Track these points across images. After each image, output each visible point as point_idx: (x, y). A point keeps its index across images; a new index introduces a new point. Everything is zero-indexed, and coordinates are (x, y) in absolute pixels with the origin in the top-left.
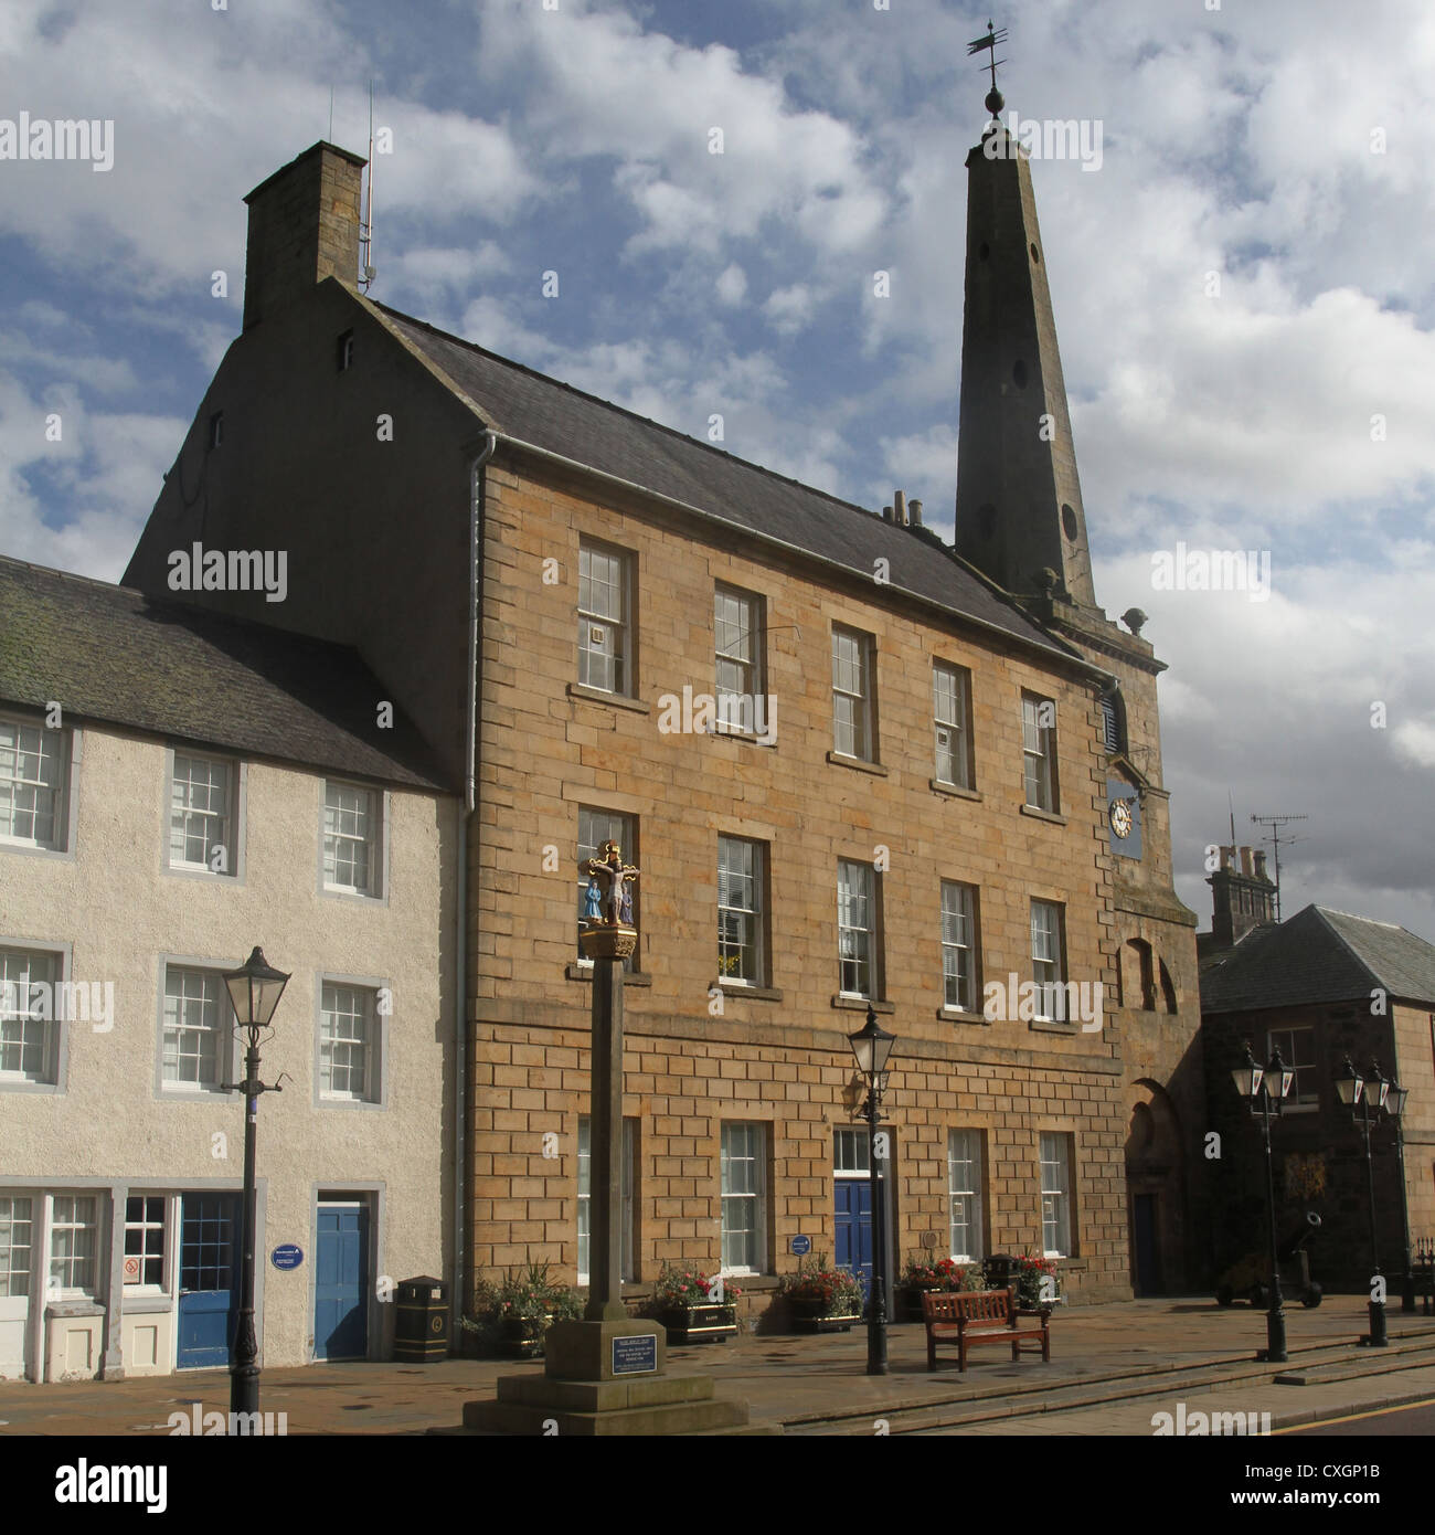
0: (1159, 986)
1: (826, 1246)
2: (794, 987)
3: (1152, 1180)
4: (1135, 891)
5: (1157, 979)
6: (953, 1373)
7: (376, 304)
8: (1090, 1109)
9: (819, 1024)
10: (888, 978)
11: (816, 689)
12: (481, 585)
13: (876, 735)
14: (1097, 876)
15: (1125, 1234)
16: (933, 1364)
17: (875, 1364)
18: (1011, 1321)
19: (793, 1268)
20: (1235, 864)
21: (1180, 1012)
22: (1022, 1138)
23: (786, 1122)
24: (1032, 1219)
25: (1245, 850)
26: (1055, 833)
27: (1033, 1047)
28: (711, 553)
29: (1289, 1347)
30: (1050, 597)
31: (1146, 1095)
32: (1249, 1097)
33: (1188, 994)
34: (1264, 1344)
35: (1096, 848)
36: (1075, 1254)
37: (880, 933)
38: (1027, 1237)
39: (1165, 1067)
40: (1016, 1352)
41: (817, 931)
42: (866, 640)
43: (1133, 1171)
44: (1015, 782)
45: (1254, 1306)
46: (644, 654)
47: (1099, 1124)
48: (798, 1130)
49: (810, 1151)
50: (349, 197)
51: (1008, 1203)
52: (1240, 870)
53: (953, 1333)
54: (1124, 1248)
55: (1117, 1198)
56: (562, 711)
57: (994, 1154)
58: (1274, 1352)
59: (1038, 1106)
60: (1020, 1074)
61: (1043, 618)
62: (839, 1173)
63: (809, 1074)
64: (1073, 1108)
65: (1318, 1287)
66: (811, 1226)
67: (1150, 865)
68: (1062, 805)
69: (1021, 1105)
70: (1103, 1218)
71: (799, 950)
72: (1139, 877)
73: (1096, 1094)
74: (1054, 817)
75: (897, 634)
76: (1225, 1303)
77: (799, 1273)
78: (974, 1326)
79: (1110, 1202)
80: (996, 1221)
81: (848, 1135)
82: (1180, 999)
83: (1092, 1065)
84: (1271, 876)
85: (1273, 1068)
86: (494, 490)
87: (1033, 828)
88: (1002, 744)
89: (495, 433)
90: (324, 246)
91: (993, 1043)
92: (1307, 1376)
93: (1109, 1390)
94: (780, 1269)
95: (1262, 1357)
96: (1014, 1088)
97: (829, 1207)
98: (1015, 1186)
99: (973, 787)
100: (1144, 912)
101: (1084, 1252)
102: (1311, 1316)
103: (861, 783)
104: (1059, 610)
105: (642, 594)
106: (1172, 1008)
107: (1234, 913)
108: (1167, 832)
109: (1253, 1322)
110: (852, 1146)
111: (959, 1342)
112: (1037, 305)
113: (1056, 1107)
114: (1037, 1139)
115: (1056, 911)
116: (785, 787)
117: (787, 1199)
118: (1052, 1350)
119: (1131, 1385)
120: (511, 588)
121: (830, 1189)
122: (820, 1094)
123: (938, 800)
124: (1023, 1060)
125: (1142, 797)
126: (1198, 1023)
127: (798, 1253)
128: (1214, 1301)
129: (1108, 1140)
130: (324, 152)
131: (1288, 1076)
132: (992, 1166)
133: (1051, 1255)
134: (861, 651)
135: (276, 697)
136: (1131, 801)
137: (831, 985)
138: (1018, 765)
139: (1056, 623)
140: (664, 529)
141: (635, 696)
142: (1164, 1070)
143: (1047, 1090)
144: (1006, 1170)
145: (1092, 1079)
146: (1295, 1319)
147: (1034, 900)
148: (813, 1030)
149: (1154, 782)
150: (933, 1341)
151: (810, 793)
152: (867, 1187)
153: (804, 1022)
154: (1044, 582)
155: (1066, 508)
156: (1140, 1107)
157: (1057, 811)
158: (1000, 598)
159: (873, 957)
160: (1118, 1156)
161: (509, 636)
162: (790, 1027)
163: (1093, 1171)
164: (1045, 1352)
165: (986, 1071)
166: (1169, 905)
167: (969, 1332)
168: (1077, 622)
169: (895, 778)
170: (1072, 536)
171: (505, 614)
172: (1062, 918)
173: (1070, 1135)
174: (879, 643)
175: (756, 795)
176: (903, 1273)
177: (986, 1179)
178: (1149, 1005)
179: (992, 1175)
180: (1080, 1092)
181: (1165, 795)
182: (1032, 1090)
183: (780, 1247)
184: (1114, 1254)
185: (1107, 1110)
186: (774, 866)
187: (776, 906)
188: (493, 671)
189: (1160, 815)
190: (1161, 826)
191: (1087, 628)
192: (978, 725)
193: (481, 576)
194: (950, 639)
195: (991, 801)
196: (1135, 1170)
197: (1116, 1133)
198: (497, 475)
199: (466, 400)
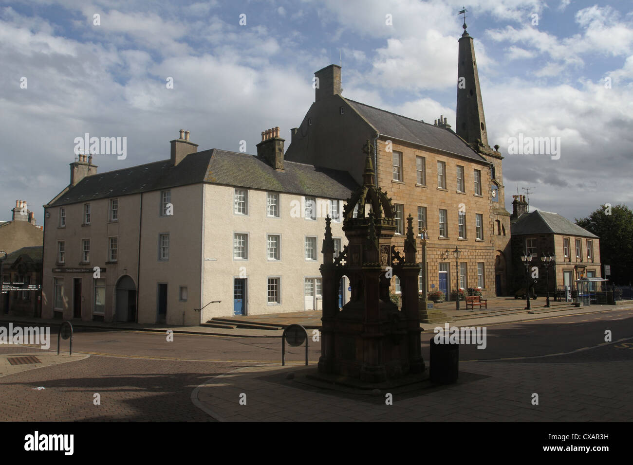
0: (501, 230)
1: (437, 286)
2: (431, 236)
3: (499, 272)
4: (497, 209)
5: (501, 228)
6: (471, 310)
7: (345, 99)
8: (487, 257)
9: (436, 243)
10: (449, 232)
11: (435, 175)
12: (377, 163)
13: (446, 183)
14: (489, 208)
15: (495, 283)
16: (467, 309)
17: (458, 308)
18: (480, 302)
19: (432, 291)
20: (518, 199)
21: (506, 235)
22: (474, 264)
23: (430, 262)
24: (476, 280)
25: (521, 196)
26: (481, 199)
27: (476, 245)
28: (415, 150)
29: (531, 307)
30: (479, 145)
31: (499, 254)
32: (524, 261)
33: (508, 231)
34: (526, 306)
35: (489, 202)
36: (484, 288)
37: (447, 224)
38: (475, 284)
39: (503, 247)
40: (481, 307)
41: (435, 224)
42: (444, 163)
43: (496, 270)
44: (473, 189)
45: (523, 299)
46: (404, 173)
47: (489, 260)
48: (432, 264)
49: (434, 268)
50: (338, 75)
51: (471, 277)
52: (519, 200)
53: (471, 303)
54: (494, 286)
55: (493, 276)
56: (391, 186)
57: (469, 267)
58: (528, 308)
59: (477, 257)
60: (474, 251)
61: (477, 150)
62: (440, 272)
63: (434, 253)
64: (484, 257)
65: (536, 295)
66: (435, 282)
67: (500, 203)
68: (482, 193)
69: (474, 257)
70: (490, 280)
71: (432, 228)
72: (497, 206)
73: (489, 254)
74: (480, 196)
75: (449, 161)
76: (516, 298)
77: (433, 291)
78: (475, 302)
79: (492, 277)
80: (469, 281)
81: (441, 264)
82: (506, 232)
83: (488, 248)
84: (527, 201)
85: (529, 255)
86: (378, 144)
87: (476, 199)
88: (470, 182)
89: (379, 134)
90: (334, 87)
91: (468, 244)
92: (534, 312)
93: (500, 313)
94: (429, 291)
95: (526, 309)
96: (472, 254)
97: (438, 278)
98: (473, 274)
99: (464, 192)
100: (499, 214)
101: (486, 287)
102: (535, 301)
103: (443, 193)
104: (481, 149)
105: (403, 161)
106: (504, 235)
107: (518, 211)
108: (504, 195)
109: (524, 302)
110: (442, 266)
111: (472, 305)
112: (475, 76)
113: (481, 257)
114: (477, 264)
115: (481, 216)
116: (429, 196)
117: (431, 277)
118: (487, 307)
119: (503, 313)
120: (382, 163)
121: (438, 275)
122: (436, 256)
123: (457, 195)
124: (474, 248)
125: (498, 188)
126: (510, 237)
127: (433, 287)
128: (513, 298)
129: (491, 264)
130: (334, 67)
131: (531, 257)
132: (468, 270)
133: (480, 288)
134: (442, 165)
135: (341, 186)
136: (496, 190)
137: (438, 235)
138: (473, 186)
139: (480, 152)
140: (407, 147)
141: (403, 181)
142: (503, 248)
143: (479, 254)
144: (471, 270)
145: (488, 251)
146: (532, 301)
147: (476, 214)
148: (435, 244)
149: (501, 184)
150: (467, 305)
151: (434, 196)
152: (445, 275)
153: (433, 242)
154: (477, 142)
155: (482, 123)
156: (497, 256)
157: (481, 195)
158: (468, 146)
159: (445, 228)
160: (493, 267)
161: (381, 172)
162: (431, 244)
163: (488, 270)
164: (486, 307)
165: (467, 250)
166: (504, 212)
167: (474, 303)
168: (485, 151)
169: (449, 191)
170: (483, 129)
171: (381, 168)
172: (482, 217)
173: (483, 263)
174: (446, 164)
175: (424, 198)
176: (451, 291)
177: (467, 272)
178: (500, 234)
179: (468, 271)
180: (485, 254)
181: (503, 187)
182: (476, 254)
183: (429, 287)
184: (492, 287)
185: (491, 257)
186: (427, 212)
187: (428, 220)
188: (379, 180)
189: (502, 192)
190: (502, 194)
191: (487, 152)
192: (465, 178)
193: (377, 161)
194: (460, 161)
195: (468, 194)
196: (497, 269)
197: (493, 262)
198: (379, 141)
199: (371, 125)
